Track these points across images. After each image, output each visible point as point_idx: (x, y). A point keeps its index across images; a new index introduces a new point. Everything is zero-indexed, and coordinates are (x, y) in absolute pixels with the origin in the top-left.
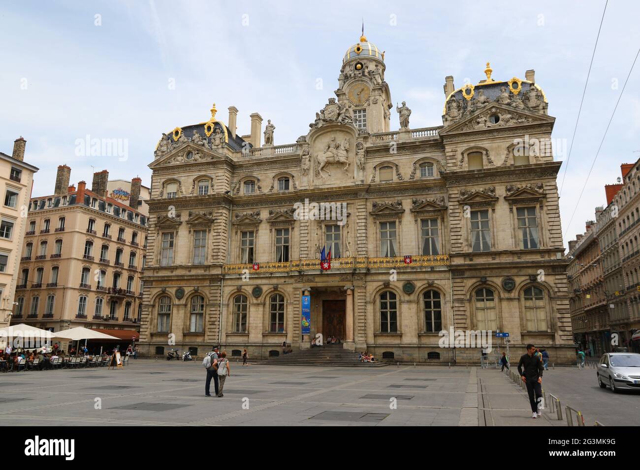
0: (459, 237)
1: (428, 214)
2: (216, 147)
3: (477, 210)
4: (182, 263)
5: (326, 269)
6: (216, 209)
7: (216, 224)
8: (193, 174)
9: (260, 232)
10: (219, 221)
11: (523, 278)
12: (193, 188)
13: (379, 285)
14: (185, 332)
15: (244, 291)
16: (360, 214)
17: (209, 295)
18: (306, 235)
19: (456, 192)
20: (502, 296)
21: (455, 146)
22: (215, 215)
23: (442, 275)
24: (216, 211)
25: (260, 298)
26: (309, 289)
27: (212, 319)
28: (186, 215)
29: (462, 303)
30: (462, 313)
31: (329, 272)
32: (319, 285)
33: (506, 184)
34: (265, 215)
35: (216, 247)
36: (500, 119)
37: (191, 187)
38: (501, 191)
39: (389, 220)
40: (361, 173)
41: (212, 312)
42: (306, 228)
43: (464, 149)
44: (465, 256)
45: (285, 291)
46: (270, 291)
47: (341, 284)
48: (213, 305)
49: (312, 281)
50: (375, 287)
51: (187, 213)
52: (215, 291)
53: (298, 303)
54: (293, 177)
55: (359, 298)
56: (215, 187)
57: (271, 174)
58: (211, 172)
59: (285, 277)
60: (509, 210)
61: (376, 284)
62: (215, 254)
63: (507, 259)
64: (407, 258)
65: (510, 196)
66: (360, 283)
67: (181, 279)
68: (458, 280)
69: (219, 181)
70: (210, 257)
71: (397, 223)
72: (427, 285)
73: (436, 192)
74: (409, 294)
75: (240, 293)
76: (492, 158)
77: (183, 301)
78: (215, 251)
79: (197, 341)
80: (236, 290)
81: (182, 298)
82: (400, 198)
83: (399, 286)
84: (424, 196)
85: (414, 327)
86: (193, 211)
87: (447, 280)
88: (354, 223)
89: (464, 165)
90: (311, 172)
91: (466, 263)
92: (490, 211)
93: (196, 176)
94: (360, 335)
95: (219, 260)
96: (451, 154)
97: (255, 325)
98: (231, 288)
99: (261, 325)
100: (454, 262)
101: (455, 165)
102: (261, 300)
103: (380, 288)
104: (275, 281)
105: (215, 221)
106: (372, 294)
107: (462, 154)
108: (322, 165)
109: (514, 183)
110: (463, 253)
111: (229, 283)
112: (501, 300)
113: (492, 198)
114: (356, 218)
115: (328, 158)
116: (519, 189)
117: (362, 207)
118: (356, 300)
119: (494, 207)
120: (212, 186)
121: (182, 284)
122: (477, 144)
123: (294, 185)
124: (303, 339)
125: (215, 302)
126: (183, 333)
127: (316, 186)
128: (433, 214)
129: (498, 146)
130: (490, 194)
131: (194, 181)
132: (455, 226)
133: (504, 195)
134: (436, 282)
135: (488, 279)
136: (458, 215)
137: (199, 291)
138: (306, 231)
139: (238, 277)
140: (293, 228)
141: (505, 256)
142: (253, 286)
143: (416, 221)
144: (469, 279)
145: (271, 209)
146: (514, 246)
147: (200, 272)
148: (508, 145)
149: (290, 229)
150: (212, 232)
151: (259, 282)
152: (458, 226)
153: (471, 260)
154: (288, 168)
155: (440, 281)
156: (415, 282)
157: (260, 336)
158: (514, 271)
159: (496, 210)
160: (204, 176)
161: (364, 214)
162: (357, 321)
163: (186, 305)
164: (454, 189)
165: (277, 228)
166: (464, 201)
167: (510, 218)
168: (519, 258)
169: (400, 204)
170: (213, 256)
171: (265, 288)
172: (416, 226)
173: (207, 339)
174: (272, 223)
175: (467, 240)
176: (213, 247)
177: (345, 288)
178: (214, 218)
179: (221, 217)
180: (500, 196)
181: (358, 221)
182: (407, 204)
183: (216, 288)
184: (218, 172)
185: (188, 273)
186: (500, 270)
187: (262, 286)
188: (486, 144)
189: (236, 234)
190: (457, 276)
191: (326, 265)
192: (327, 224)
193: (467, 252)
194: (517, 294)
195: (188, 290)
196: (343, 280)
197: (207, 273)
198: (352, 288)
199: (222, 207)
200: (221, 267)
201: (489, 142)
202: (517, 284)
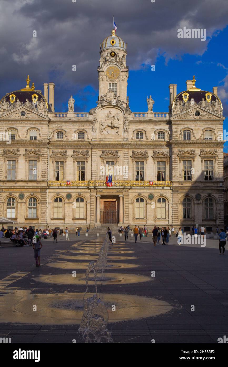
0: (177, 173)
1: (161, 159)
2: (41, 111)
3: (186, 160)
4: (22, 179)
5: (110, 186)
6: (42, 148)
7: (43, 158)
8: (26, 126)
9: (67, 162)
10: (45, 156)
11: (205, 194)
12: (27, 135)
13: (136, 195)
14: (26, 218)
15: (61, 195)
16: (126, 157)
17: (40, 198)
18: (95, 166)
19: (177, 150)
20: (195, 202)
21: (177, 126)
22: (43, 152)
23: (168, 191)
24: (43, 150)
25: (71, 200)
26: (100, 196)
27: (43, 211)
28: (23, 151)
29: (176, 205)
30: (177, 210)
31: (111, 187)
32: (105, 194)
33: (201, 148)
34: (70, 152)
35: (44, 171)
36: (200, 114)
37: (25, 134)
38: (198, 152)
39: (140, 161)
40: (126, 134)
41: (43, 207)
42: (95, 162)
43: (182, 128)
44: (179, 182)
45: (85, 196)
46: (76, 196)
47: (117, 194)
48: (43, 203)
49: (101, 192)
50: (134, 196)
51: (24, 149)
52: (44, 196)
53: (93, 203)
54: (87, 132)
55: (126, 201)
56: (41, 135)
57: (74, 129)
58: (38, 126)
59: (85, 189)
60: (201, 161)
61: (134, 194)
62: (43, 174)
63: (198, 185)
64: (151, 182)
65: (202, 155)
66: (127, 194)
67: (22, 188)
68: (175, 194)
69: (43, 132)
70: (40, 176)
71: (145, 163)
72: (160, 196)
73: (165, 148)
74: (151, 200)
75: (58, 197)
76: (195, 135)
77: (24, 200)
78: (43, 173)
79: (34, 222)
80: (56, 195)
81: (23, 199)
82: (146, 150)
83: (145, 196)
84: (159, 150)
85: (153, 216)
86: (28, 149)
87: (169, 194)
88: (122, 161)
89: (181, 136)
90: (98, 131)
91: (179, 186)
92: (192, 161)
93: (29, 128)
94: (126, 220)
95: (46, 178)
96: (175, 130)
97: (68, 214)
98: (52, 194)
99: (71, 214)
100: (174, 185)
101: (177, 136)
102: (71, 201)
103: (137, 196)
104: (79, 191)
105: (42, 156)
106: (132, 199)
107: (181, 131)
108: (104, 127)
109: (204, 148)
110: (178, 181)
111: (52, 191)
112: (194, 204)
113: (194, 155)
114: (123, 158)
115: (108, 124)
116: (206, 151)
117: (127, 153)
118: (124, 202)
119: (194, 159)
120: (40, 134)
121: (23, 191)
122: (188, 126)
123: (87, 137)
124: (96, 221)
125: (44, 201)
126: (25, 218)
127: (101, 139)
128: (163, 159)
129: (198, 128)
130: (193, 152)
131: (27, 130)
132: (175, 167)
133: (199, 154)
134: (164, 194)
135: (189, 194)
136: (177, 162)
137: (34, 195)
138: (95, 164)
139: (58, 188)
140: (87, 162)
141: (198, 183)
142: (67, 193)
143: (154, 162)
144: (180, 194)
145: (74, 150)
146: (202, 179)
147: (35, 184)
148: (203, 128)
149: (86, 162)
150: (41, 162)
151: (70, 191)
152: (177, 167)
153: (182, 184)
154: (83, 126)
155: (166, 194)
156: (154, 194)
157: (71, 220)
158: (201, 191)
159: (195, 161)
160: (35, 128)
161: (127, 156)
162: (124, 213)
163: (25, 203)
164: (176, 148)
165: (78, 161)
166: (180, 155)
167: (201, 165)
168: (204, 185)
169: (147, 153)
170: (42, 176)
171: (73, 195)
172: (155, 165)
173: (40, 221)
174: (75, 158)
175: (180, 175)
176: (42, 171)
177: (119, 196)
178: (41, 154)
179: (46, 154)
180: (197, 154)
181: (124, 160)
182: (150, 153)
183: (45, 194)
184: (42, 126)
185: (26, 185)
186: (195, 190)
187: (71, 193)
188: (192, 127)
189: (52, 163)
190: (175, 192)
191: (110, 184)
192: (107, 161)
193: (180, 180)
194: (202, 202)
195: (27, 195)
196: (117, 192)
197: (39, 185)
198: (123, 196)
199: (46, 147)
200: (47, 182)
201: (194, 126)
202: (202, 197)
